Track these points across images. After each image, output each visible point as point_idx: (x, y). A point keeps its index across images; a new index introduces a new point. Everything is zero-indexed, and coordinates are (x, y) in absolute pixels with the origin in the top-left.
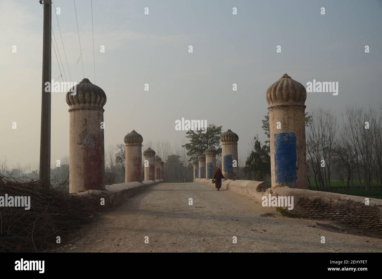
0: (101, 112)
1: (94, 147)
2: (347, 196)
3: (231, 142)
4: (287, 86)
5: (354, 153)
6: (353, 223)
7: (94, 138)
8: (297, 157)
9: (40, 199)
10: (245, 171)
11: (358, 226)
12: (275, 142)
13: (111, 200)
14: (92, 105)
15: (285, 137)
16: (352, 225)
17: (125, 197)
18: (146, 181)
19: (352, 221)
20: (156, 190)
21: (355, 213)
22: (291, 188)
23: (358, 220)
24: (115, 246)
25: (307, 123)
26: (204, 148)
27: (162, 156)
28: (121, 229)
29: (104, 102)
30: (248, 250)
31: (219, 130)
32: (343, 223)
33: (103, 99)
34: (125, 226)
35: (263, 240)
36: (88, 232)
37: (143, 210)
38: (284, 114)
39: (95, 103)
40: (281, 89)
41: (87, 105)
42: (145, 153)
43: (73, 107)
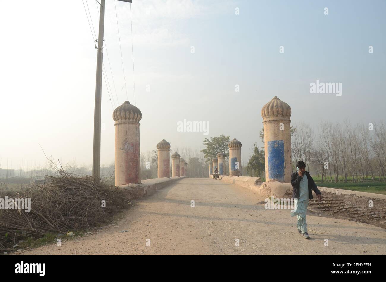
0: (137, 126)
1: (132, 152)
2: (321, 188)
3: (236, 148)
4: (277, 105)
5: (327, 155)
6: (326, 208)
7: (133, 145)
8: (285, 159)
9: (92, 190)
10: (247, 169)
11: (329, 210)
12: (268, 148)
13: (145, 191)
14: (131, 120)
15: (276, 143)
16: (325, 210)
17: (156, 189)
18: (173, 177)
19: (325, 206)
20: (180, 184)
21: (327, 200)
22: (280, 182)
23: (329, 206)
24: (145, 226)
25: (292, 134)
26: (216, 152)
27: (186, 158)
28: (151, 213)
29: (140, 118)
30: (246, 231)
31: (227, 139)
32: (319, 208)
33: (139, 116)
34: (154, 211)
35: (258, 222)
36: (126, 215)
37: (169, 199)
38: (275, 127)
39: (133, 119)
40: (272, 107)
41: (127, 120)
42: (173, 156)
43: (117, 122)
